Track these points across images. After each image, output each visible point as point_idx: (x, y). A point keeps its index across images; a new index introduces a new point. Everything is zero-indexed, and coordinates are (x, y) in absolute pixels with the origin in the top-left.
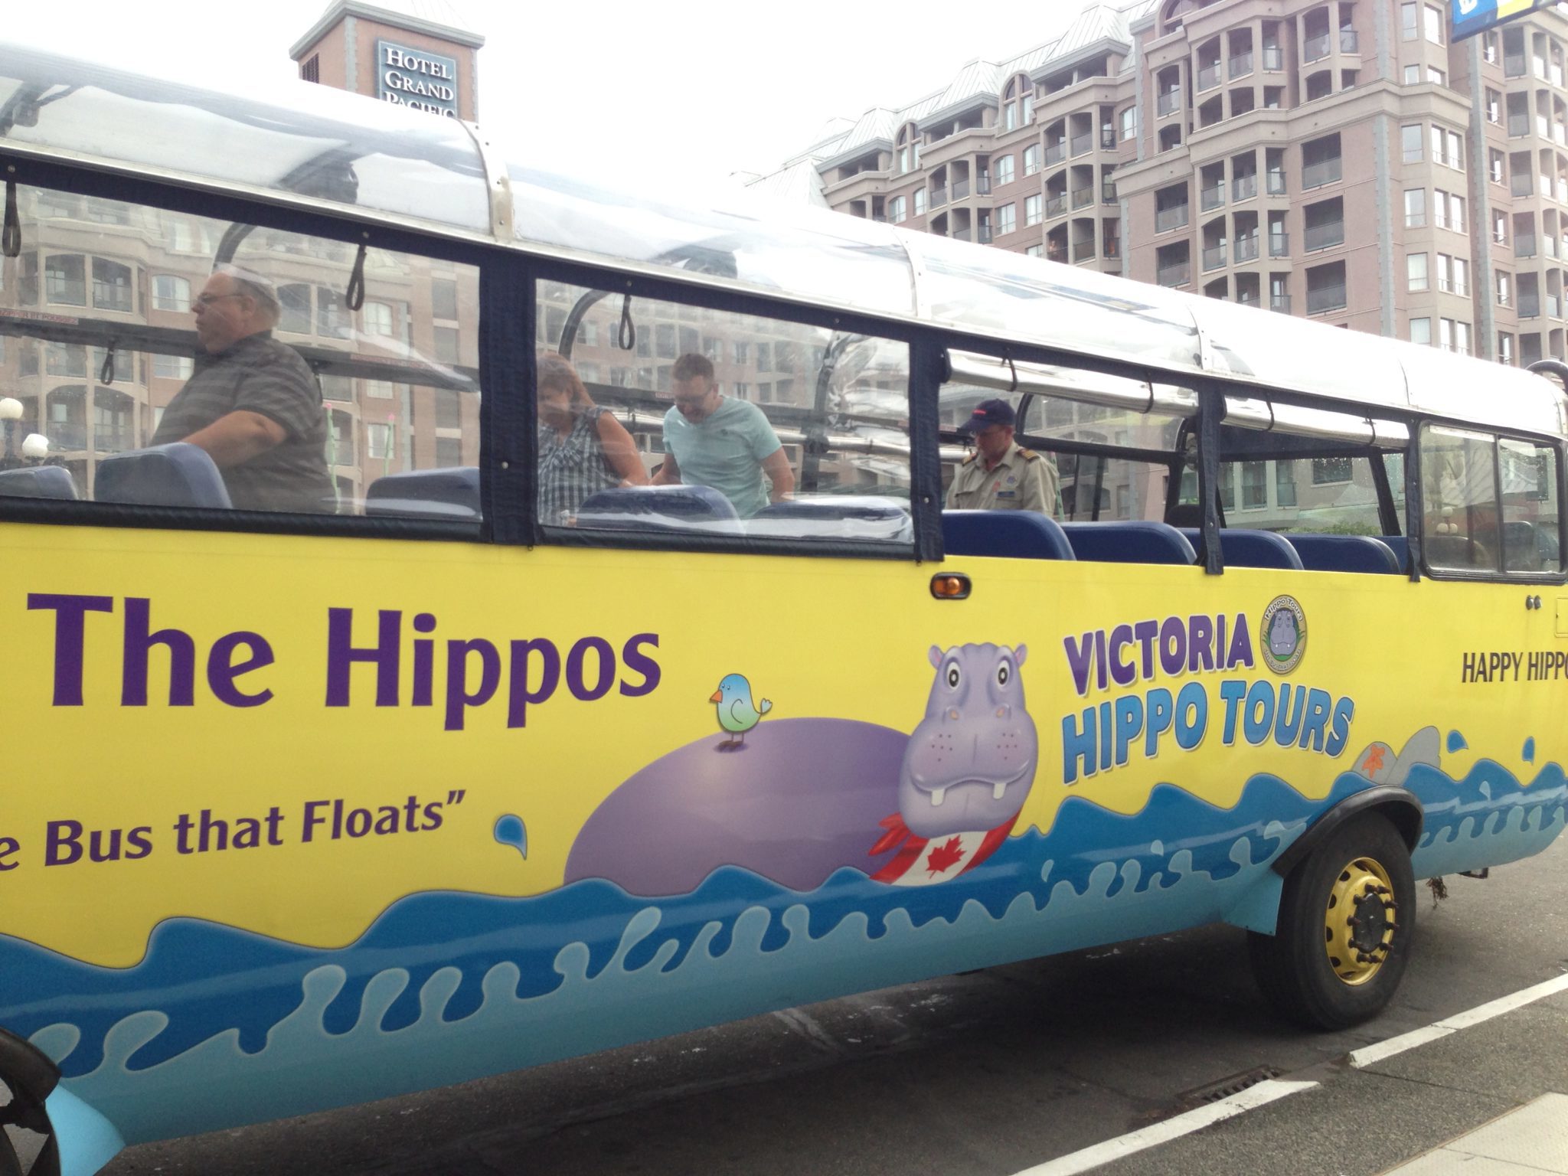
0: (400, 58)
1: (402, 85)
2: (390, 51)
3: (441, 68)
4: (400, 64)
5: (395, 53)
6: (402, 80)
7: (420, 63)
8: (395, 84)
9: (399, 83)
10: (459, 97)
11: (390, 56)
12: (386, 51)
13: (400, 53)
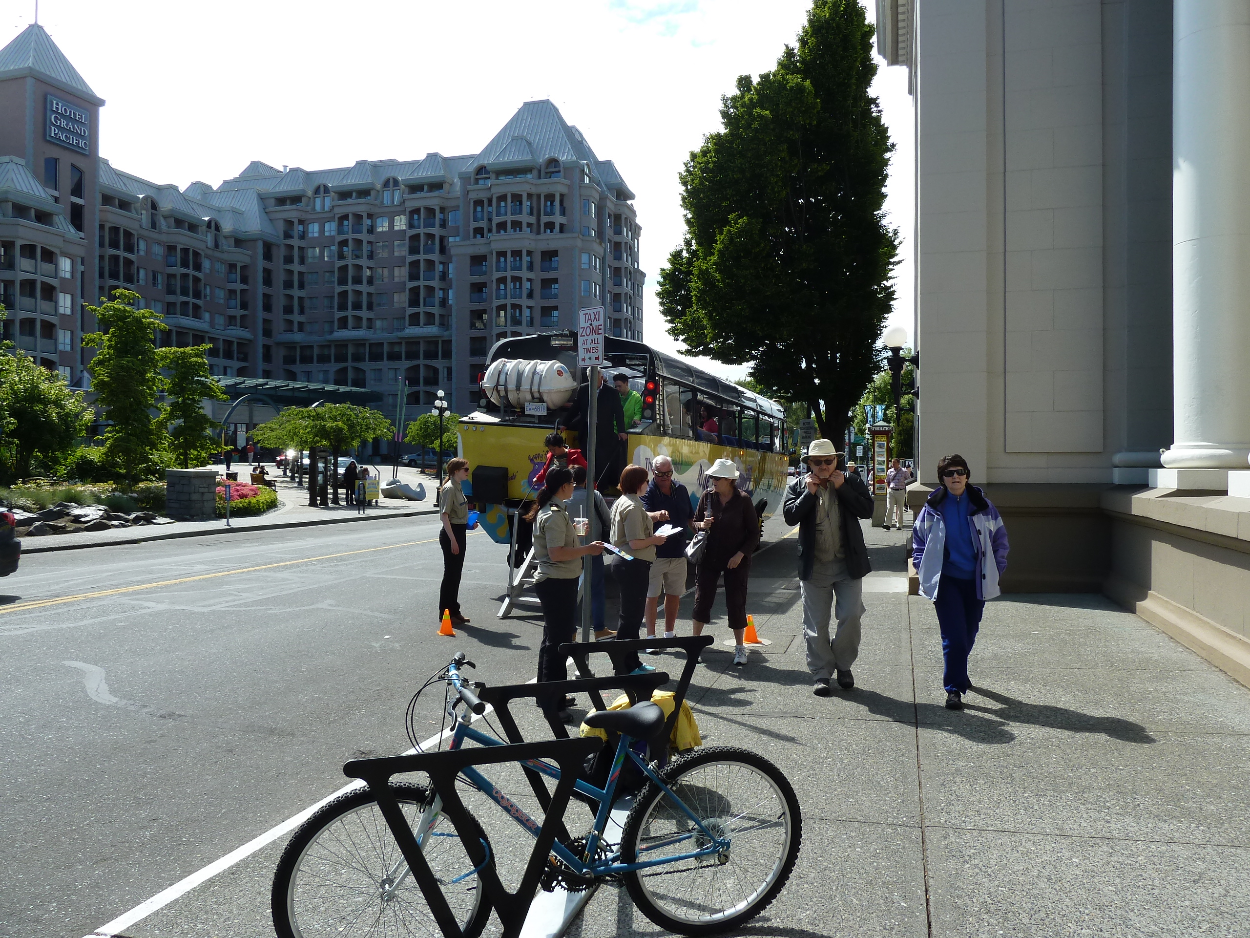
0: (60, 107)
1: (60, 123)
2: (55, 102)
3: (81, 116)
4: (60, 111)
5: (57, 104)
6: (60, 120)
7: (70, 112)
8: (56, 122)
9: (59, 122)
10: (89, 134)
11: (55, 105)
12: (52, 102)
13: (60, 104)
